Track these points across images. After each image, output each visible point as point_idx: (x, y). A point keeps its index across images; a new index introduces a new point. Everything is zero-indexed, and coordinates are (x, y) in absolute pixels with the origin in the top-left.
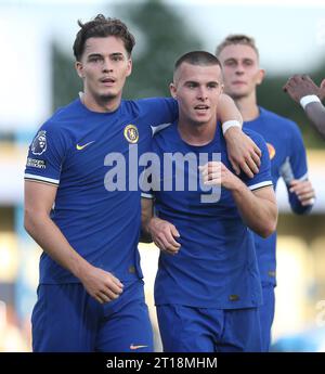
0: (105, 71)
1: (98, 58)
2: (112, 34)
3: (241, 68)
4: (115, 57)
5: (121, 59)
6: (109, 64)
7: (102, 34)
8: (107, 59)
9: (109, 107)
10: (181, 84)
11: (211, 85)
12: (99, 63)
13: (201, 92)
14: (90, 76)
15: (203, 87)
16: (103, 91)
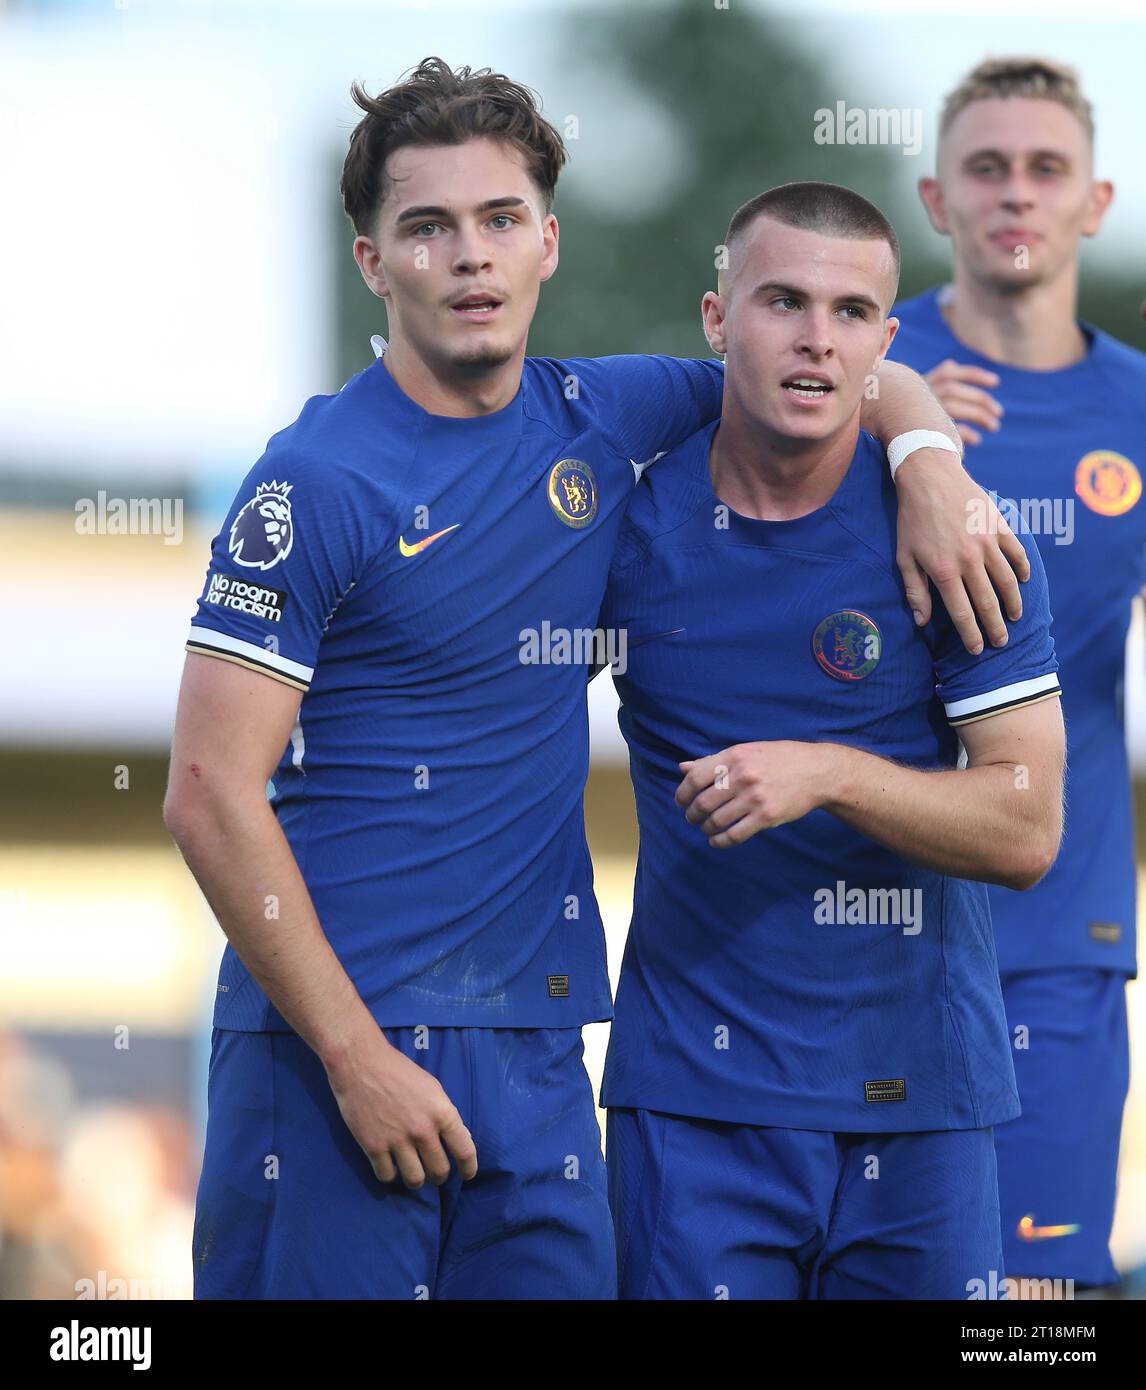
0: (464, 269)
1: (433, 221)
2: (479, 130)
3: (1022, 188)
4: (498, 214)
5: (518, 219)
6: (476, 242)
7: (444, 133)
8: (469, 225)
9: (488, 399)
10: (742, 294)
11: (854, 307)
12: (441, 238)
13: (811, 327)
14: (410, 287)
15: (822, 312)
16: (460, 343)
